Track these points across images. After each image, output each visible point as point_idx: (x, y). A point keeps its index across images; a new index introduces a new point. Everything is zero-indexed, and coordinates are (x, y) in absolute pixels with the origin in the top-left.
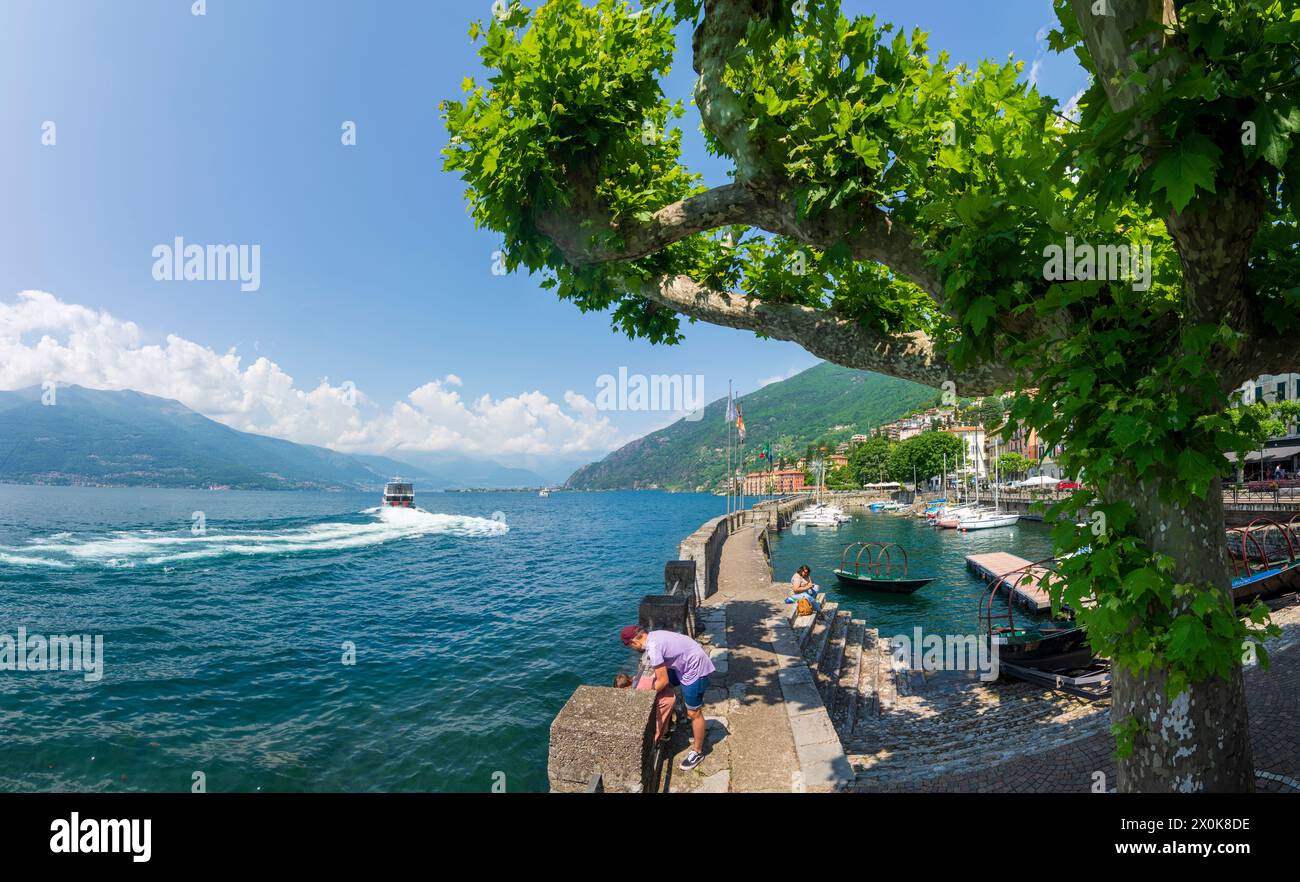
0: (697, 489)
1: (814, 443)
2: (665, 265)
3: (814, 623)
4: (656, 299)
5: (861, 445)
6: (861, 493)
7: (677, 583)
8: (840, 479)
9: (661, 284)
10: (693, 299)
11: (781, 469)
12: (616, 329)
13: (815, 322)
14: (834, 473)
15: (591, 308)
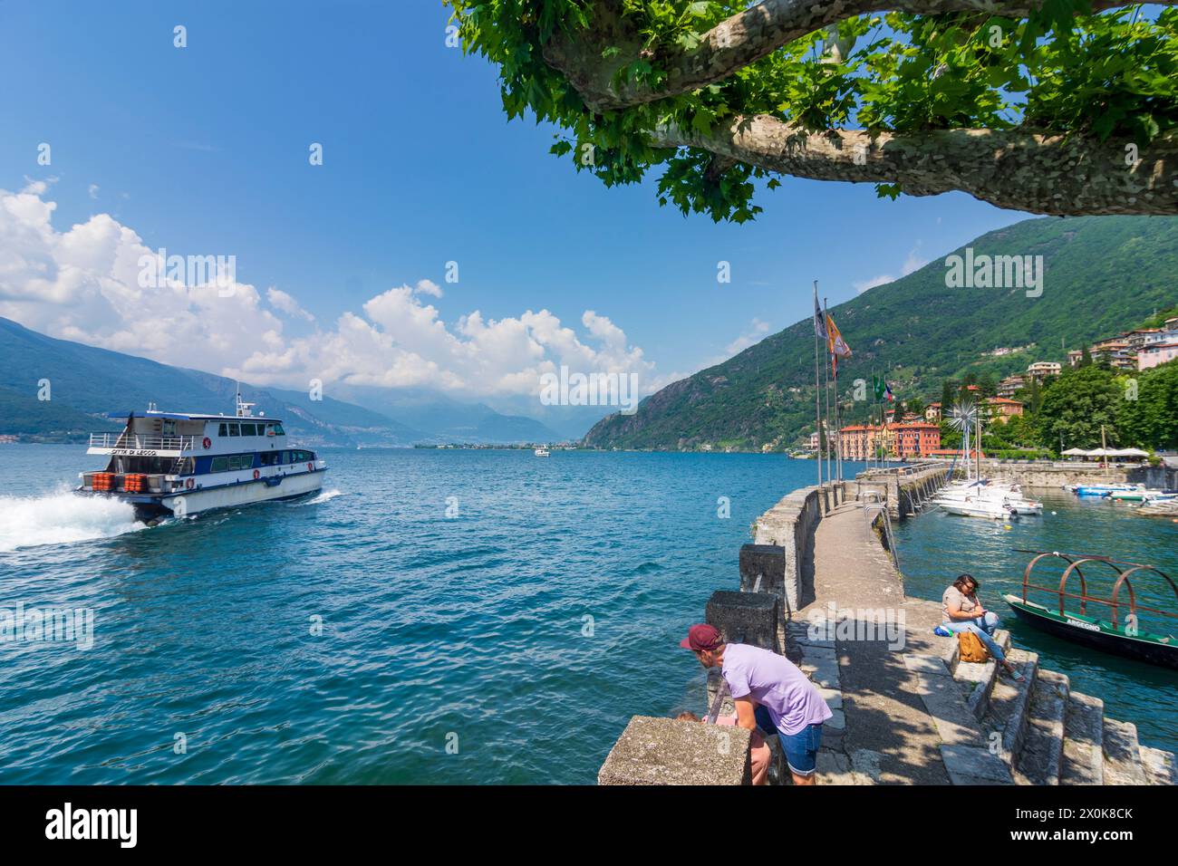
0: (764, 448)
1: (955, 377)
2: (740, 101)
3: (994, 679)
4: (726, 151)
5: (1049, 380)
6: (1057, 465)
7: (759, 578)
8: (1010, 440)
9: (734, 129)
10: (782, 145)
11: (898, 420)
12: (663, 201)
13: (994, 150)
14: (997, 428)
15: (620, 180)
